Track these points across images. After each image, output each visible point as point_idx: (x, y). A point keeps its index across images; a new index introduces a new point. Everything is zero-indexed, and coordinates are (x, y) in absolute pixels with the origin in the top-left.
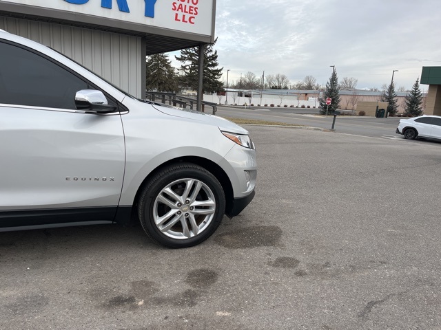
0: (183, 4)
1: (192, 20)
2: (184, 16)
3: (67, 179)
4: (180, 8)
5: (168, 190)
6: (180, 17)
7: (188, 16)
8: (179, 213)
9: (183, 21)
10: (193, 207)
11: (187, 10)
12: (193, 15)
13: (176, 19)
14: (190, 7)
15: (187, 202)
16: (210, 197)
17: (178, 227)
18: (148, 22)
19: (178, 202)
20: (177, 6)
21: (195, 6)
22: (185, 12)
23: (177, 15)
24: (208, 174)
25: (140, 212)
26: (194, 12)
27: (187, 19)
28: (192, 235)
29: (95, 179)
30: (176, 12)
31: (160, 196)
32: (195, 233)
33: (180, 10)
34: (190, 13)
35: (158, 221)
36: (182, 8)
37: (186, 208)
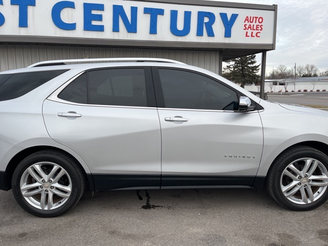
0: (252, 24)
1: (258, 35)
2: (252, 33)
3: (225, 156)
4: (250, 27)
5: (291, 166)
6: (249, 34)
7: (255, 32)
8: (300, 184)
9: (252, 36)
10: (310, 180)
11: (255, 28)
12: (259, 31)
13: (247, 36)
14: (257, 25)
15: (306, 176)
16: (324, 172)
17: (298, 195)
18: (227, 41)
19: (298, 176)
20: (247, 27)
21: (260, 24)
22: (253, 29)
23: (247, 33)
24: (323, 155)
25: (271, 181)
26: (260, 28)
27: (254, 34)
28: (309, 202)
29: (243, 157)
30: (246, 30)
31: (285, 170)
32: (312, 200)
33: (249, 29)
34: (257, 30)
35: (284, 189)
36: (251, 28)
37: (304, 180)
